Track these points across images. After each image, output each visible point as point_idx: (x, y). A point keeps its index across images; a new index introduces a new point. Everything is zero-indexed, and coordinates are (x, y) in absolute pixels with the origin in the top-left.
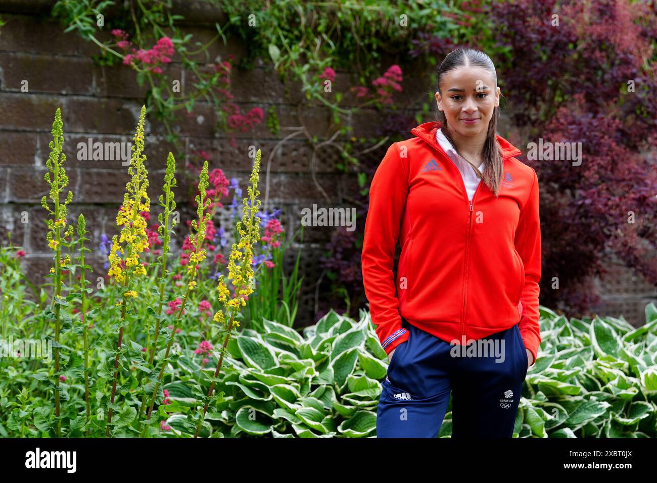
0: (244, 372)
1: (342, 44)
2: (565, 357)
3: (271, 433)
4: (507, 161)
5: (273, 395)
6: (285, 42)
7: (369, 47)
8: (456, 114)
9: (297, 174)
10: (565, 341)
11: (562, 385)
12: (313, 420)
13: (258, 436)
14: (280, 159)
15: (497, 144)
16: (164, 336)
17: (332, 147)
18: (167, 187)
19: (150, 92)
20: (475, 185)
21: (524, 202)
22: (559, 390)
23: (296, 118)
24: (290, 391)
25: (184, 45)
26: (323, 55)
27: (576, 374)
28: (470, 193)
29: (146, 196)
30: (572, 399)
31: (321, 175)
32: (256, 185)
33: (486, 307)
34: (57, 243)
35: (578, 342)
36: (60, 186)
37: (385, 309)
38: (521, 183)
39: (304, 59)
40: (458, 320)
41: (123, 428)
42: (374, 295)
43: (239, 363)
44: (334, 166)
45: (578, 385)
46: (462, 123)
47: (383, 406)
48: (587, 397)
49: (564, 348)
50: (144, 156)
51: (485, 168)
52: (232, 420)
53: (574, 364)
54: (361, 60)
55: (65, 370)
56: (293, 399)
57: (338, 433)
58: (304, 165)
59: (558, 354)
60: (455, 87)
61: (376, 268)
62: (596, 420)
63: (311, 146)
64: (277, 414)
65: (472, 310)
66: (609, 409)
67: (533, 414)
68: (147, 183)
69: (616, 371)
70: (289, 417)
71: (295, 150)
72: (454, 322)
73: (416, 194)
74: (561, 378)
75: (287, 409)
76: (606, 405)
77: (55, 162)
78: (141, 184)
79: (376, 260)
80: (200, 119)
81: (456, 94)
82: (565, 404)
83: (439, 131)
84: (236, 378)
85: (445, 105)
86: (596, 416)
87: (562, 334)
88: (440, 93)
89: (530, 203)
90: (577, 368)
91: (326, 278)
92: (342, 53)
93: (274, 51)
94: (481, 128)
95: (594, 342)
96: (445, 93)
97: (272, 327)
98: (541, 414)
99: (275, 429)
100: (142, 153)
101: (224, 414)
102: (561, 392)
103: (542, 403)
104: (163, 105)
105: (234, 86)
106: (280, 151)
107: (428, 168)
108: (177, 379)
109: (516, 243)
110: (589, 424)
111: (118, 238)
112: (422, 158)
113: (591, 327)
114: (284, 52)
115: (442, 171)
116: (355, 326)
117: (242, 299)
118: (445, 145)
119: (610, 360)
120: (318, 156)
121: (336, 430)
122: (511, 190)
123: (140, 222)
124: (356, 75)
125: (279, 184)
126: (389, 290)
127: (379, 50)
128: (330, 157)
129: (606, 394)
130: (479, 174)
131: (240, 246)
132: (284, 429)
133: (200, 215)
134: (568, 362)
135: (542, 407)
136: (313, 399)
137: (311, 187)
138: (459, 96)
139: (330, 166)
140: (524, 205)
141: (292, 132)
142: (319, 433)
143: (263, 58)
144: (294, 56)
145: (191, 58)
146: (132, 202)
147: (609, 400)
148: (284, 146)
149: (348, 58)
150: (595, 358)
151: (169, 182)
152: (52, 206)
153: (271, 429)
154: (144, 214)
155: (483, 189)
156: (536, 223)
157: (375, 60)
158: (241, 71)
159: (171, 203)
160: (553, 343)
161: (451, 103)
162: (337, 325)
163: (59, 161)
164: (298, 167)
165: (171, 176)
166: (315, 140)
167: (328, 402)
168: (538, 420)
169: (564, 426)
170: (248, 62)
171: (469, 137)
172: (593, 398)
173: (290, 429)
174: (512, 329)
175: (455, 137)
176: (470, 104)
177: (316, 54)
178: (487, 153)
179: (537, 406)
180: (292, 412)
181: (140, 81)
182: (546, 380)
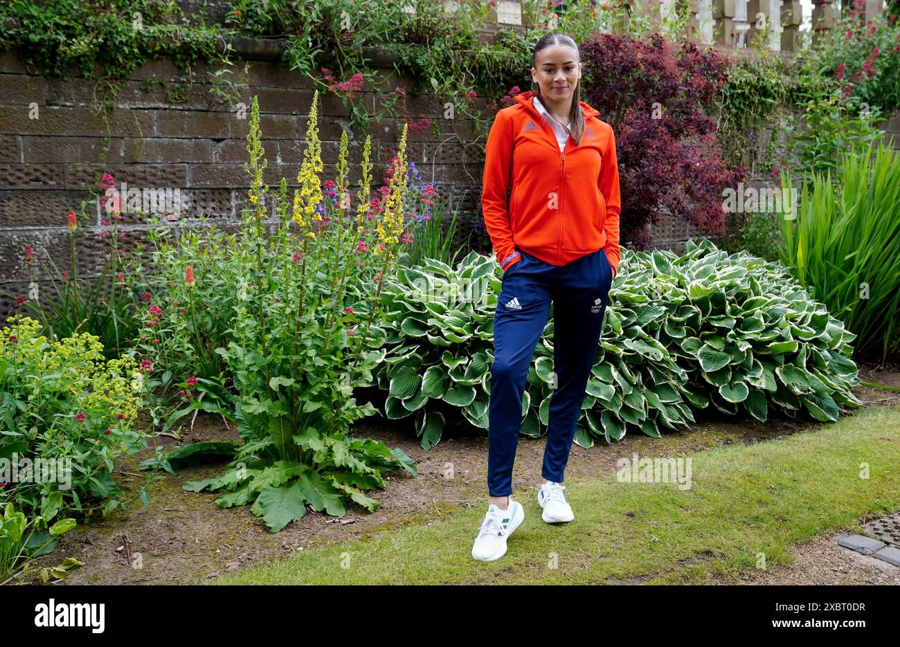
0: (408, 294)
1: (480, 78)
2: (635, 276)
3: (426, 336)
4: (589, 120)
5: (428, 309)
6: (441, 75)
7: (498, 79)
8: (549, 84)
9: (453, 165)
10: (633, 266)
11: (633, 296)
12: (457, 326)
13: (418, 338)
14: (442, 155)
15: (580, 107)
16: (340, 267)
17: (476, 146)
18: (341, 156)
19: (352, 110)
20: (565, 140)
21: (604, 150)
22: (631, 299)
23: (450, 127)
24: (440, 306)
25: (373, 77)
26: (467, 84)
27: (643, 288)
28: (562, 146)
29: (320, 161)
30: (640, 305)
31: (469, 165)
32: (404, 150)
33: (577, 236)
34: (257, 198)
35: (643, 266)
36: (258, 155)
37: (501, 240)
38: (602, 135)
39: (454, 87)
40: (556, 247)
41: (310, 335)
42: (493, 229)
43: (407, 287)
44: (478, 159)
45: (644, 295)
46: (554, 90)
47: (498, 315)
48: (650, 304)
49: (633, 271)
50: (318, 129)
51: (572, 127)
52: (399, 327)
53: (640, 282)
54: (493, 89)
55: (265, 293)
56: (443, 312)
57: (475, 334)
58: (457, 159)
59: (629, 275)
60: (547, 62)
61: (492, 208)
62: (657, 319)
63: (461, 146)
64: (430, 322)
65: (567, 238)
66: (666, 311)
67: (613, 317)
68: (319, 151)
69: (670, 285)
70: (439, 324)
71: (451, 149)
72: (552, 248)
73: (520, 150)
74: (632, 291)
75: (438, 318)
76: (664, 308)
77: (254, 136)
78: (316, 151)
79: (492, 202)
80: (387, 129)
81: (549, 67)
82: (635, 309)
83: (536, 99)
84: (402, 298)
85: (540, 77)
86: (657, 316)
87: (631, 262)
88: (536, 68)
89: (609, 152)
90: (644, 284)
91: (474, 233)
92: (480, 83)
93: (434, 82)
94: (568, 95)
95: (654, 266)
96: (540, 67)
97: (431, 263)
98: (619, 317)
99: (429, 333)
100: (316, 127)
101: (394, 323)
102: (633, 300)
103: (619, 308)
104: (361, 119)
105: (408, 107)
106: (441, 150)
107: (527, 129)
108: (363, 299)
109: (598, 184)
110: (652, 321)
111: (299, 193)
112: (522, 120)
113: (652, 257)
114: (441, 82)
115: (539, 130)
116: (488, 260)
117: (396, 238)
118: (541, 109)
119: (665, 277)
120: (467, 153)
121: (473, 333)
122: (594, 141)
123: (315, 180)
124: (490, 99)
125: (441, 172)
126: (504, 224)
127: (504, 81)
128: (475, 153)
129: (664, 301)
130: (567, 131)
131: (393, 197)
132: (436, 333)
133: (365, 176)
134: (637, 280)
135: (620, 311)
136: (456, 311)
137: (463, 174)
138: (551, 69)
139: (475, 159)
140: (604, 153)
141: (448, 137)
142: (460, 335)
143: (428, 87)
144: (447, 83)
145: (378, 86)
146: (309, 165)
147: (665, 305)
148: (443, 146)
149: (484, 87)
150: (655, 276)
151: (343, 153)
152: (253, 171)
153: (427, 333)
154: (318, 174)
155: (572, 142)
156: (614, 167)
157: (503, 88)
158: (413, 96)
159: (345, 169)
160: (625, 268)
161: (544, 75)
162: (476, 260)
163: (257, 136)
164: (453, 160)
165: (345, 148)
166: (464, 142)
167: (468, 313)
168: (616, 321)
169: (635, 324)
170: (418, 91)
171: (558, 102)
172: (655, 304)
173: (440, 334)
174: (599, 252)
175: (547, 102)
176: (561, 75)
177: (462, 84)
178: (573, 115)
179: (616, 311)
180: (441, 321)
181: (345, 103)
182: (622, 293)
